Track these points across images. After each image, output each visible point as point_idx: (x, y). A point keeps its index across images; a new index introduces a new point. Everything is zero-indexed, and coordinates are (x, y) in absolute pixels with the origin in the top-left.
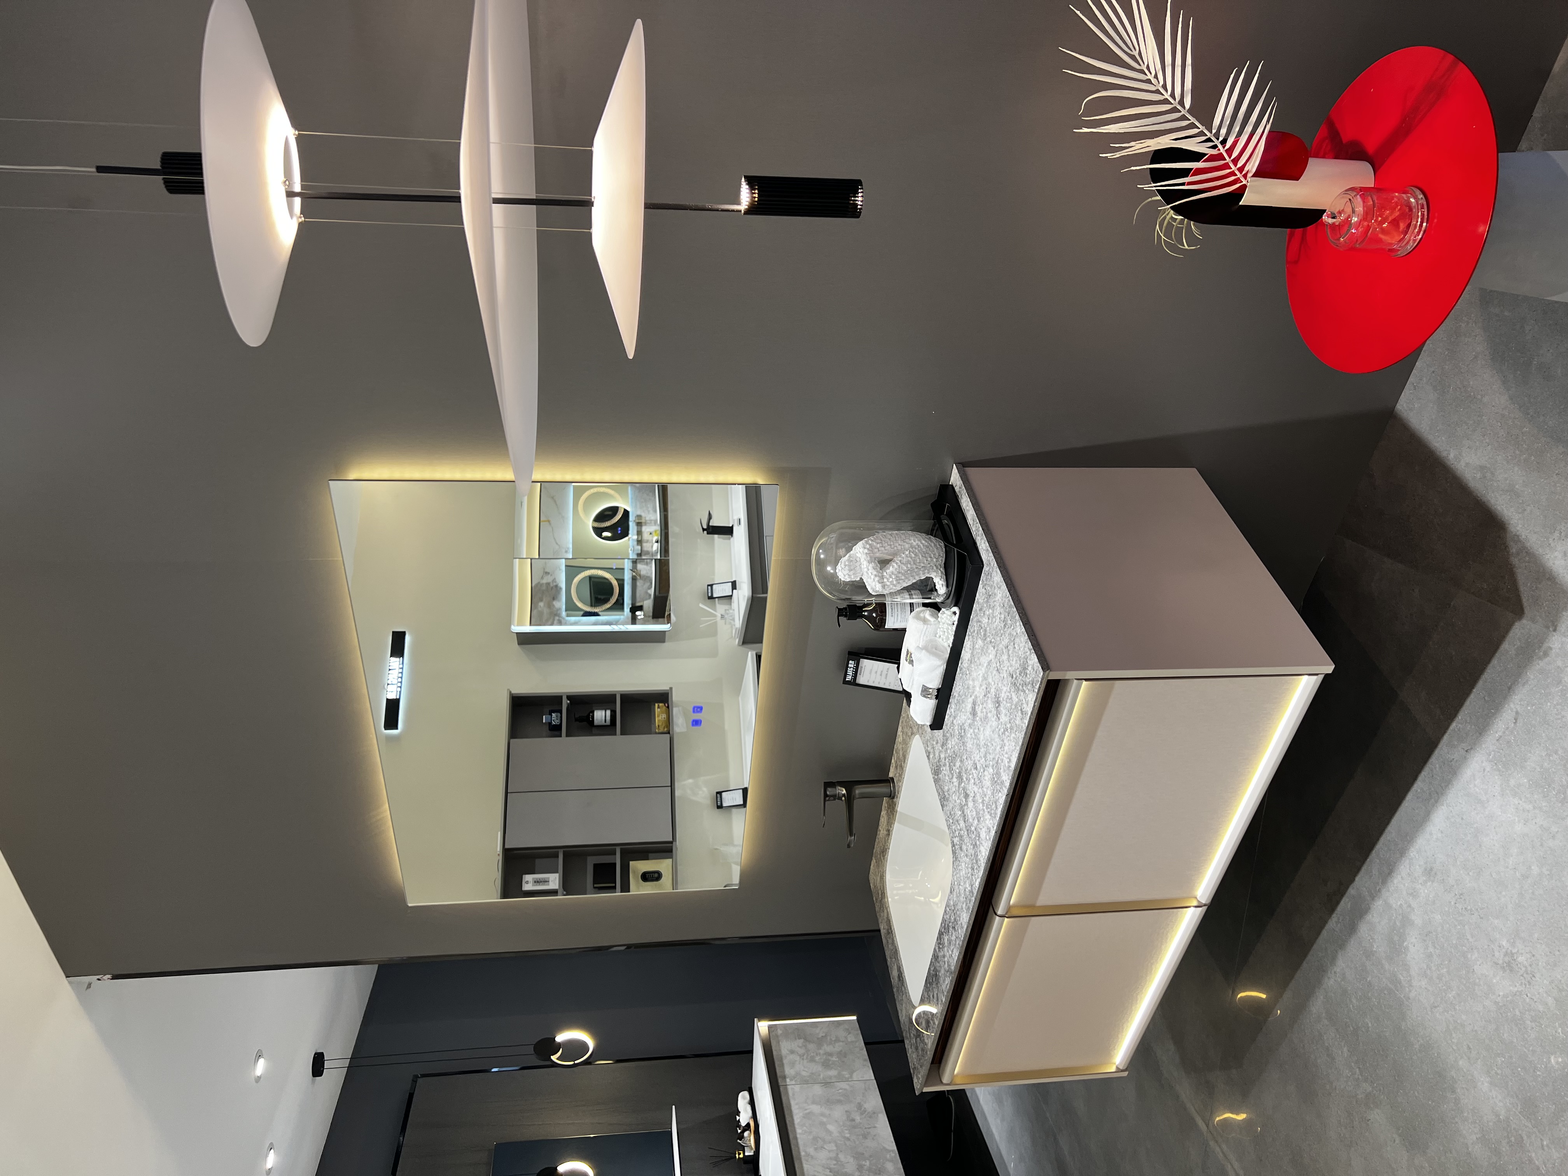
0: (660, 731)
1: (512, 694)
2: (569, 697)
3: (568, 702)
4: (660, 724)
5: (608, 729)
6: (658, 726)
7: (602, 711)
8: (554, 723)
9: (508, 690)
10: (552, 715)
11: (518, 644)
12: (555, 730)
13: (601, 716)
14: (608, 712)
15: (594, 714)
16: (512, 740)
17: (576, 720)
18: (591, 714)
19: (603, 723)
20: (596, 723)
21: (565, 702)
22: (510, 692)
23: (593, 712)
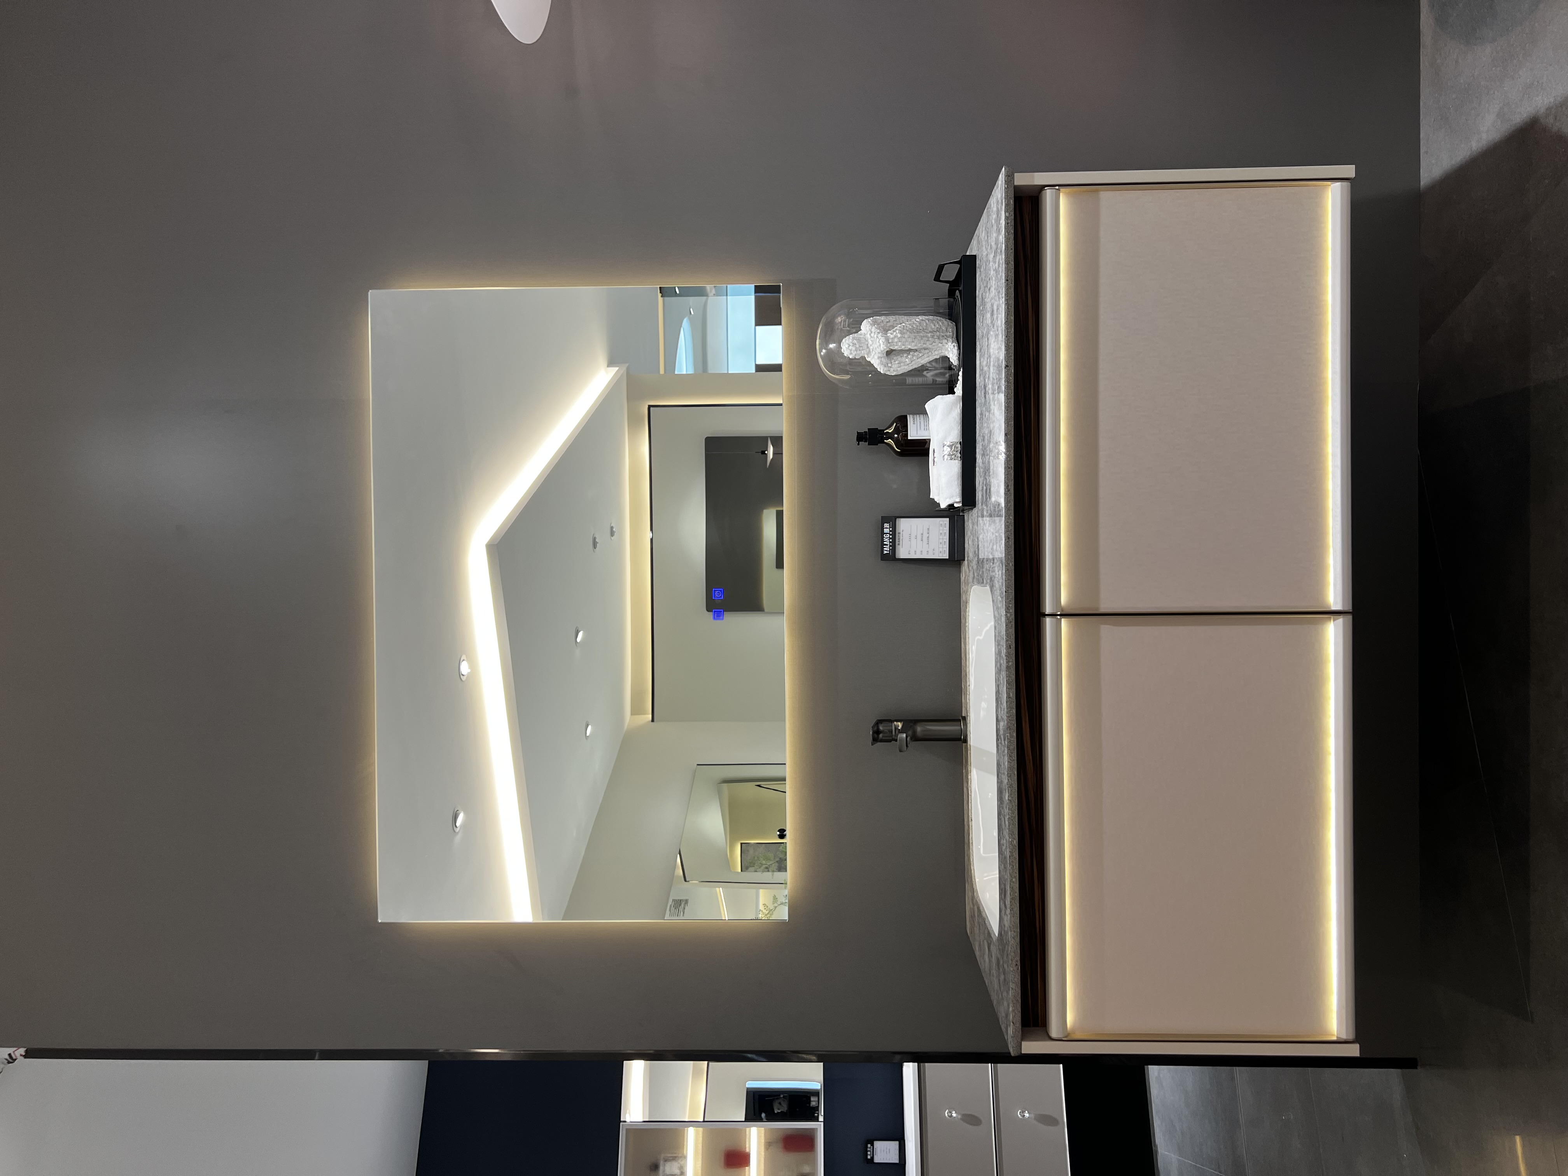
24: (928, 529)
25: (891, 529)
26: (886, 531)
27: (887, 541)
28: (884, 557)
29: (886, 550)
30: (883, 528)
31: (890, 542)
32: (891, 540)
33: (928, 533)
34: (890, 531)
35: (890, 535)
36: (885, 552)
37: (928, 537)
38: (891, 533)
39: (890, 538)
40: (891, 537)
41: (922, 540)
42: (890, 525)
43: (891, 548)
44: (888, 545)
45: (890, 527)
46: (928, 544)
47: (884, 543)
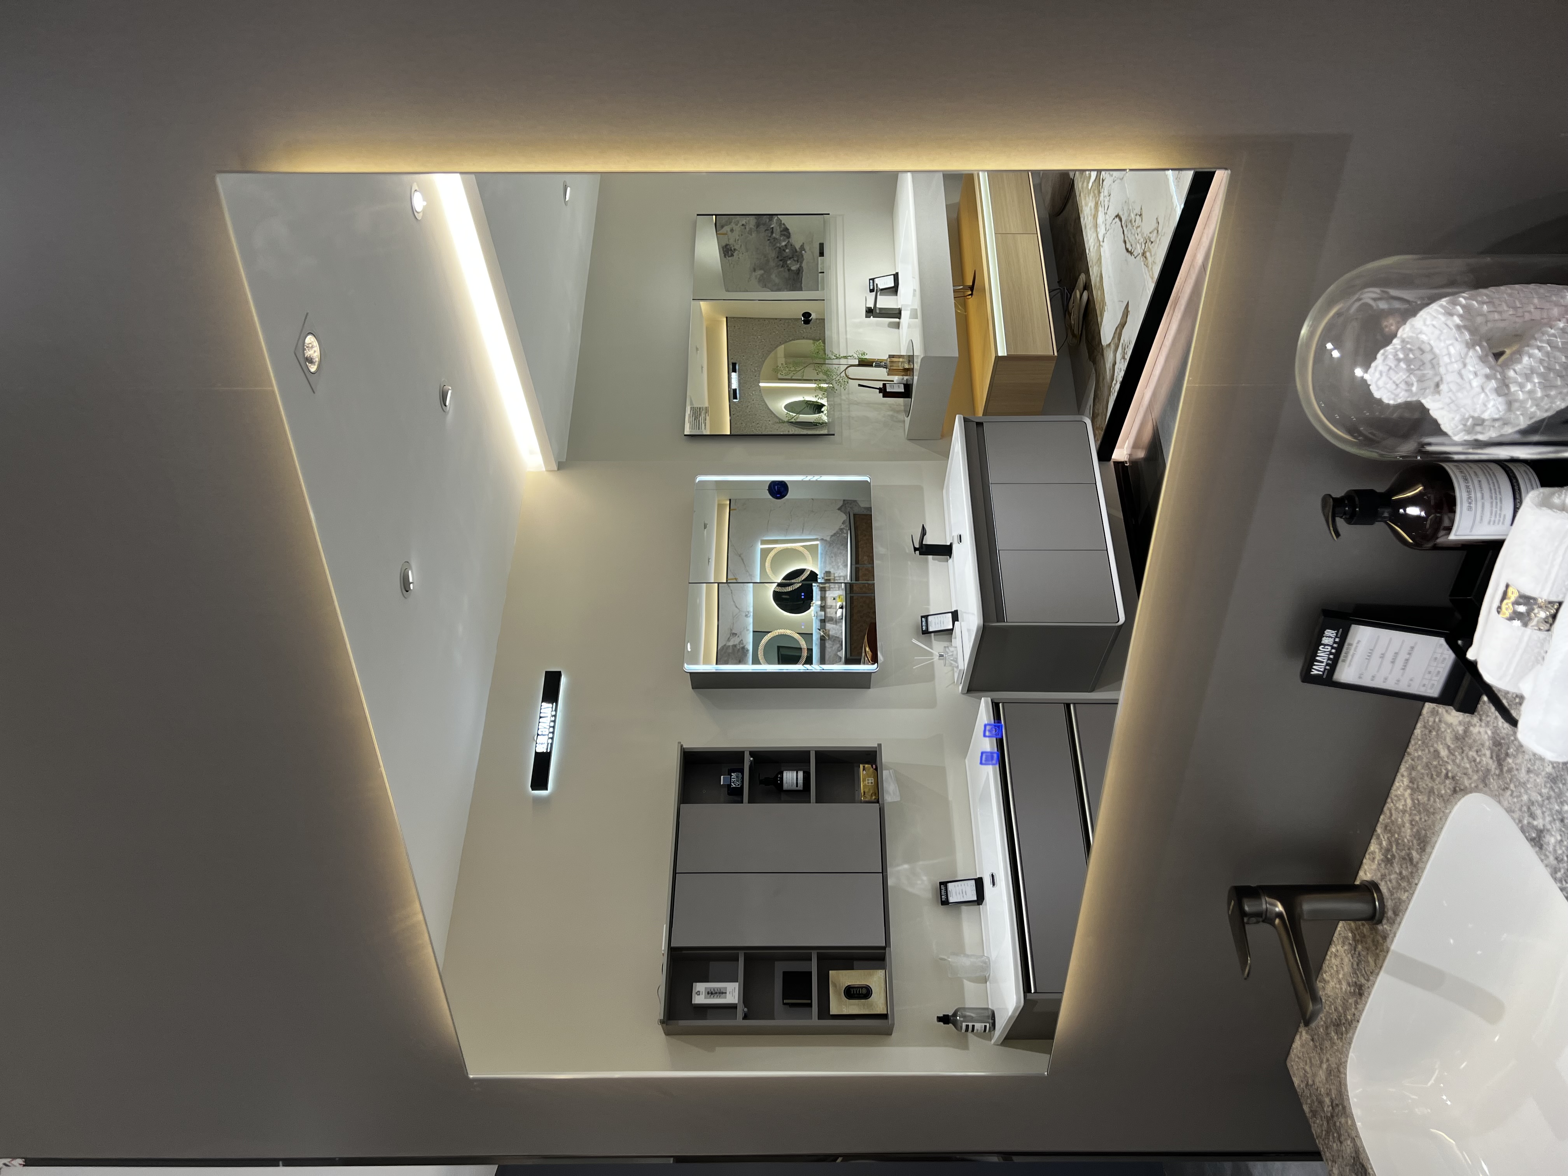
0: (867, 799)
1: (684, 748)
2: (752, 754)
3: (752, 759)
4: (866, 790)
5: (800, 795)
6: (864, 793)
7: (792, 772)
8: (734, 786)
9: (679, 743)
10: (731, 776)
11: (693, 688)
12: (735, 794)
13: (791, 778)
14: (801, 774)
15: (783, 775)
16: (682, 805)
17: (761, 782)
18: (779, 776)
19: (794, 788)
20: (785, 787)
21: (748, 760)
22: (682, 746)
23: (782, 773)
24: (1412, 648)
25: (1337, 640)
26: (1325, 640)
27: (1323, 655)
28: (1307, 677)
29: (1318, 669)
30: (1321, 635)
31: (1329, 659)
32: (1331, 657)
33: (1409, 654)
34: (1335, 642)
35: (1333, 648)
36: (1315, 672)
37: (1407, 660)
38: (1335, 645)
39: (1331, 653)
40: (1333, 651)
41: (1393, 662)
42: (1337, 634)
43: (1328, 667)
44: (1322, 662)
45: (1336, 637)
46: (1403, 669)
47: (1317, 658)
